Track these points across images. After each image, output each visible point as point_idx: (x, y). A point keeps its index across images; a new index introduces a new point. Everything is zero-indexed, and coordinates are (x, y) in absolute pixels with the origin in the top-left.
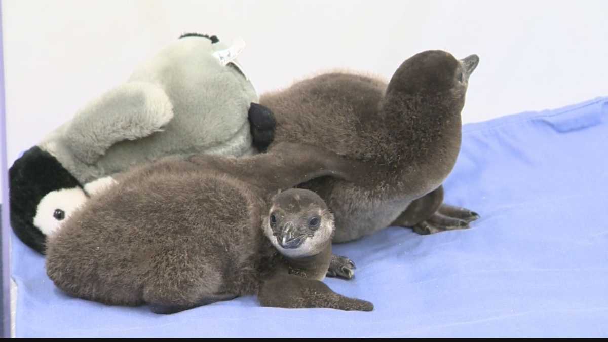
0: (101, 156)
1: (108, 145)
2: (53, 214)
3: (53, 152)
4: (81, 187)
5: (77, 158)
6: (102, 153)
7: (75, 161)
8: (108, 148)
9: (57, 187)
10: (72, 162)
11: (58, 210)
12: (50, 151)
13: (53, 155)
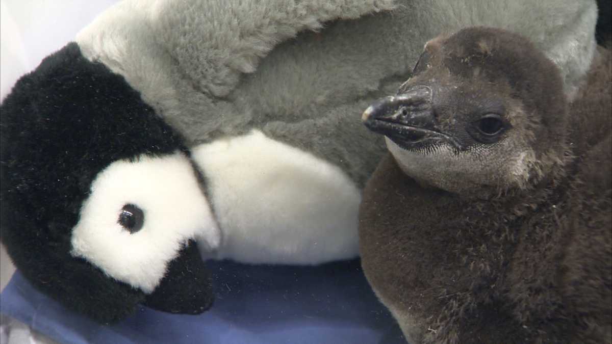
0: (244, 78)
1: (262, 48)
2: (116, 217)
3: (115, 63)
4: (188, 153)
5: (184, 77)
6: (249, 68)
7: (177, 86)
8: (264, 56)
9: (129, 153)
10: (170, 91)
11: (128, 207)
12: (107, 58)
13: (115, 70)
